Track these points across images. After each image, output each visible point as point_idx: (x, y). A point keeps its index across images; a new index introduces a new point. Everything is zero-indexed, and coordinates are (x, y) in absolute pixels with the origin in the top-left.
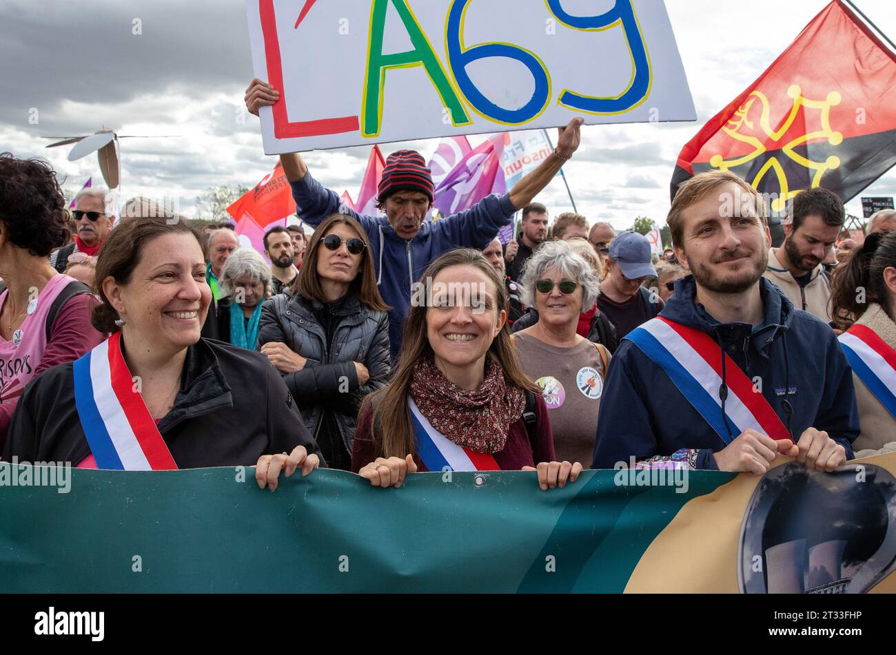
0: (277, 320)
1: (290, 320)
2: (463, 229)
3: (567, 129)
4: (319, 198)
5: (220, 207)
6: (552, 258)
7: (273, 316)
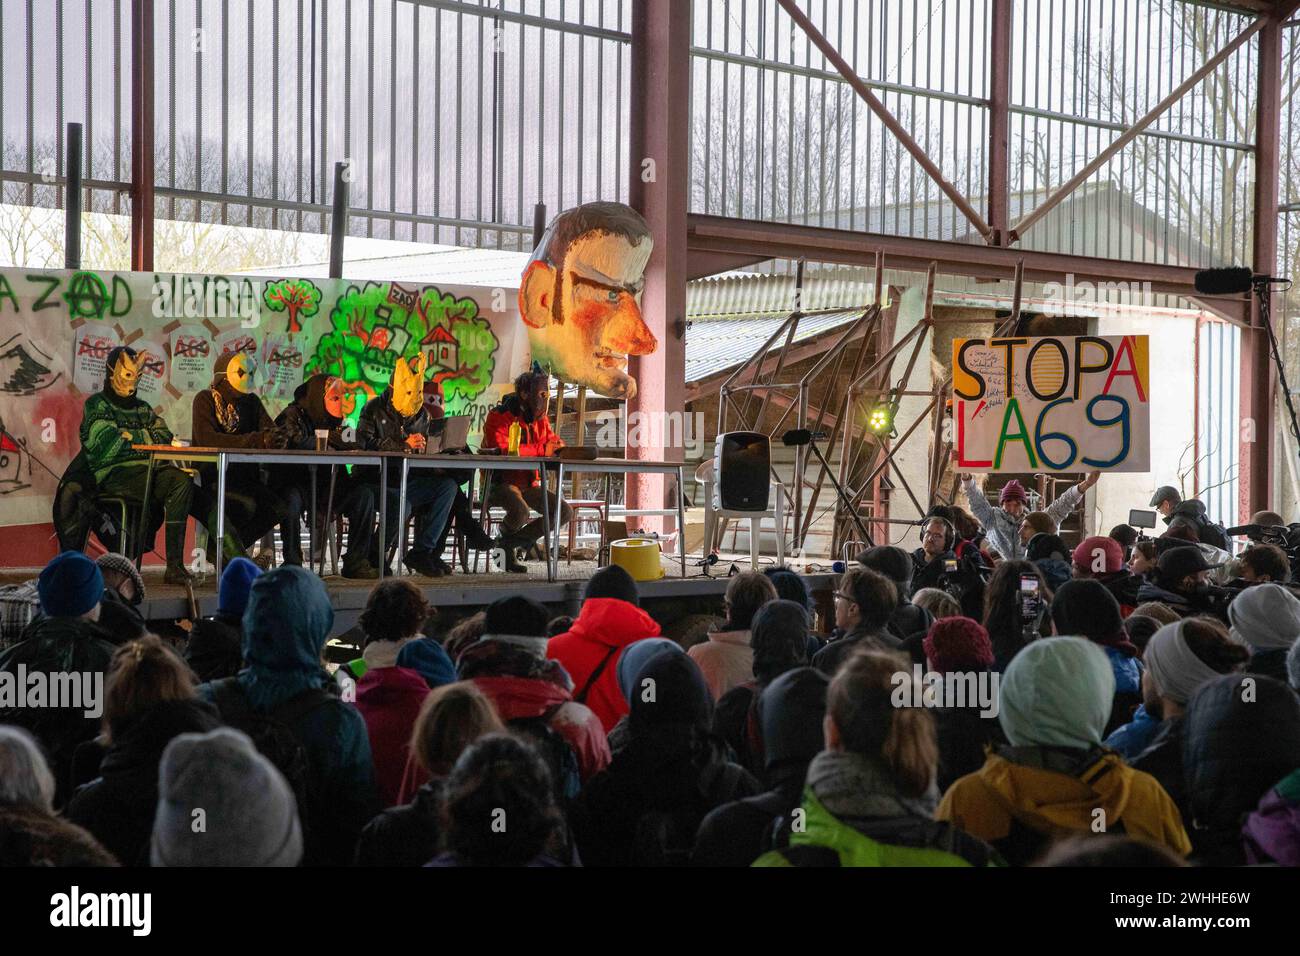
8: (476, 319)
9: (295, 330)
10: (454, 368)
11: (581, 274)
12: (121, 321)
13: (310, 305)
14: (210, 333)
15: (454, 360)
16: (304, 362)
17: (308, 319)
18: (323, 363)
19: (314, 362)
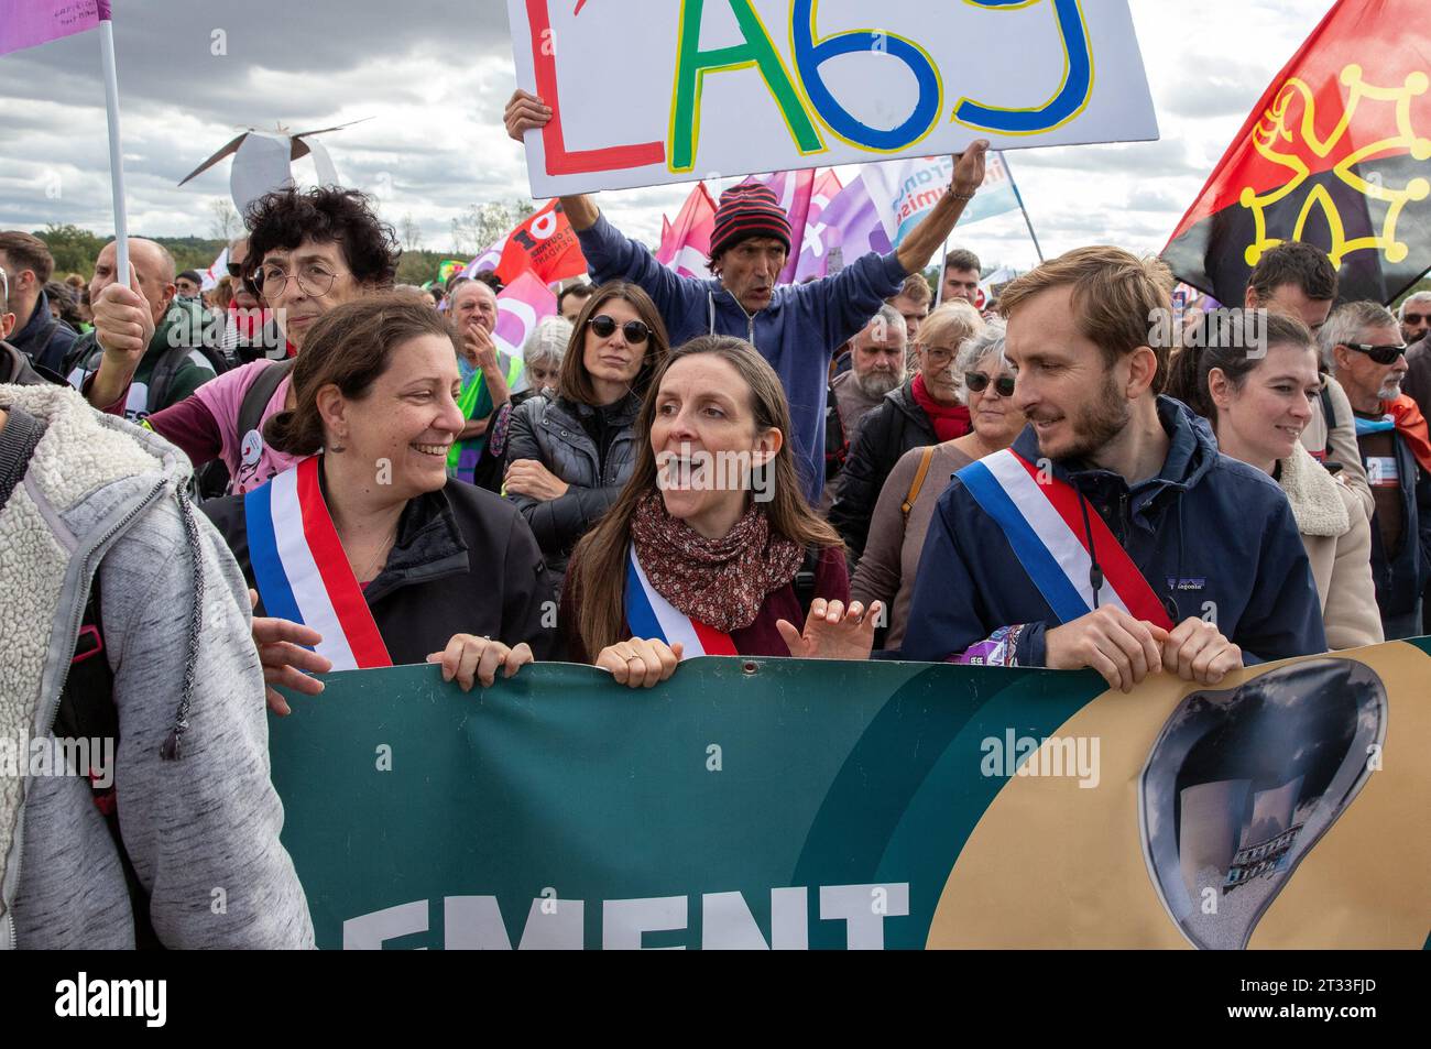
0: (531, 431)
1: (548, 432)
2: (830, 300)
3: (964, 157)
4: (619, 252)
5: (489, 234)
6: (992, 343)
7: (525, 427)
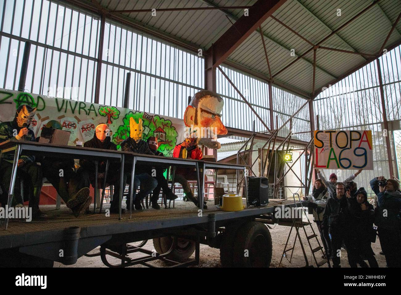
8: (171, 127)
9: (109, 123)
10: (165, 141)
11: (203, 109)
12: (40, 113)
13: (115, 116)
14: (77, 121)
15: (165, 138)
16: (113, 134)
17: (115, 120)
18: (120, 135)
19: (116, 134)
